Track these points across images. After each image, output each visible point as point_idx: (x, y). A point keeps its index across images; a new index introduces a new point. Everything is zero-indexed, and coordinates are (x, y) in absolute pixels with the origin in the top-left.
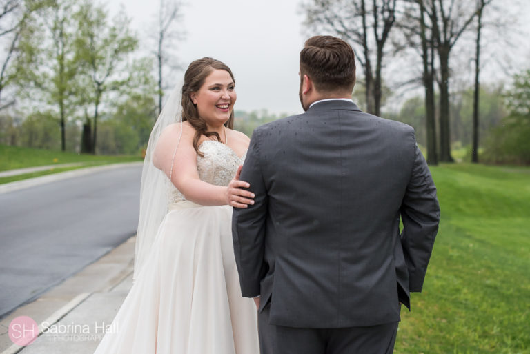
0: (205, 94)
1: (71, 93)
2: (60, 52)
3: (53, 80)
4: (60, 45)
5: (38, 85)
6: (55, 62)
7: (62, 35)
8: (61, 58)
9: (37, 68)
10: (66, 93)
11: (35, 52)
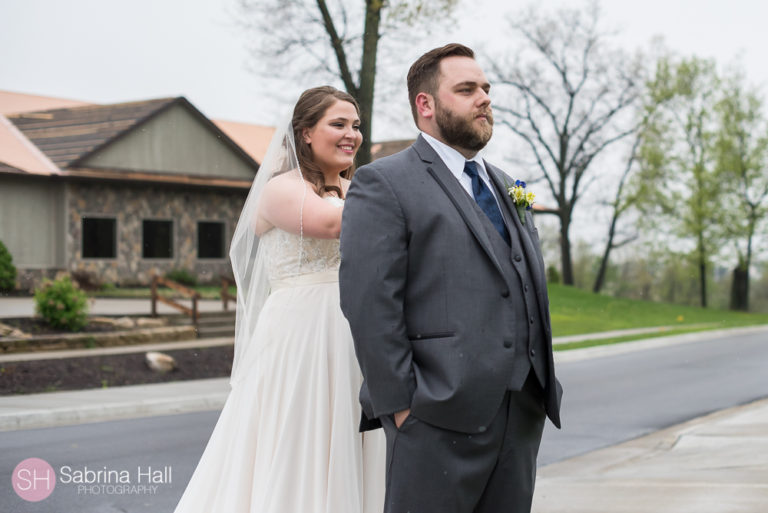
0: (323, 131)
1: (713, 221)
2: (698, 160)
3: (688, 203)
4: (698, 150)
5: (668, 210)
6: (690, 175)
7: (699, 134)
8: (699, 169)
9: (665, 185)
10: (706, 222)
11: (662, 162)
